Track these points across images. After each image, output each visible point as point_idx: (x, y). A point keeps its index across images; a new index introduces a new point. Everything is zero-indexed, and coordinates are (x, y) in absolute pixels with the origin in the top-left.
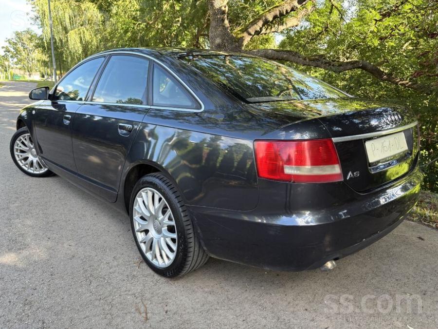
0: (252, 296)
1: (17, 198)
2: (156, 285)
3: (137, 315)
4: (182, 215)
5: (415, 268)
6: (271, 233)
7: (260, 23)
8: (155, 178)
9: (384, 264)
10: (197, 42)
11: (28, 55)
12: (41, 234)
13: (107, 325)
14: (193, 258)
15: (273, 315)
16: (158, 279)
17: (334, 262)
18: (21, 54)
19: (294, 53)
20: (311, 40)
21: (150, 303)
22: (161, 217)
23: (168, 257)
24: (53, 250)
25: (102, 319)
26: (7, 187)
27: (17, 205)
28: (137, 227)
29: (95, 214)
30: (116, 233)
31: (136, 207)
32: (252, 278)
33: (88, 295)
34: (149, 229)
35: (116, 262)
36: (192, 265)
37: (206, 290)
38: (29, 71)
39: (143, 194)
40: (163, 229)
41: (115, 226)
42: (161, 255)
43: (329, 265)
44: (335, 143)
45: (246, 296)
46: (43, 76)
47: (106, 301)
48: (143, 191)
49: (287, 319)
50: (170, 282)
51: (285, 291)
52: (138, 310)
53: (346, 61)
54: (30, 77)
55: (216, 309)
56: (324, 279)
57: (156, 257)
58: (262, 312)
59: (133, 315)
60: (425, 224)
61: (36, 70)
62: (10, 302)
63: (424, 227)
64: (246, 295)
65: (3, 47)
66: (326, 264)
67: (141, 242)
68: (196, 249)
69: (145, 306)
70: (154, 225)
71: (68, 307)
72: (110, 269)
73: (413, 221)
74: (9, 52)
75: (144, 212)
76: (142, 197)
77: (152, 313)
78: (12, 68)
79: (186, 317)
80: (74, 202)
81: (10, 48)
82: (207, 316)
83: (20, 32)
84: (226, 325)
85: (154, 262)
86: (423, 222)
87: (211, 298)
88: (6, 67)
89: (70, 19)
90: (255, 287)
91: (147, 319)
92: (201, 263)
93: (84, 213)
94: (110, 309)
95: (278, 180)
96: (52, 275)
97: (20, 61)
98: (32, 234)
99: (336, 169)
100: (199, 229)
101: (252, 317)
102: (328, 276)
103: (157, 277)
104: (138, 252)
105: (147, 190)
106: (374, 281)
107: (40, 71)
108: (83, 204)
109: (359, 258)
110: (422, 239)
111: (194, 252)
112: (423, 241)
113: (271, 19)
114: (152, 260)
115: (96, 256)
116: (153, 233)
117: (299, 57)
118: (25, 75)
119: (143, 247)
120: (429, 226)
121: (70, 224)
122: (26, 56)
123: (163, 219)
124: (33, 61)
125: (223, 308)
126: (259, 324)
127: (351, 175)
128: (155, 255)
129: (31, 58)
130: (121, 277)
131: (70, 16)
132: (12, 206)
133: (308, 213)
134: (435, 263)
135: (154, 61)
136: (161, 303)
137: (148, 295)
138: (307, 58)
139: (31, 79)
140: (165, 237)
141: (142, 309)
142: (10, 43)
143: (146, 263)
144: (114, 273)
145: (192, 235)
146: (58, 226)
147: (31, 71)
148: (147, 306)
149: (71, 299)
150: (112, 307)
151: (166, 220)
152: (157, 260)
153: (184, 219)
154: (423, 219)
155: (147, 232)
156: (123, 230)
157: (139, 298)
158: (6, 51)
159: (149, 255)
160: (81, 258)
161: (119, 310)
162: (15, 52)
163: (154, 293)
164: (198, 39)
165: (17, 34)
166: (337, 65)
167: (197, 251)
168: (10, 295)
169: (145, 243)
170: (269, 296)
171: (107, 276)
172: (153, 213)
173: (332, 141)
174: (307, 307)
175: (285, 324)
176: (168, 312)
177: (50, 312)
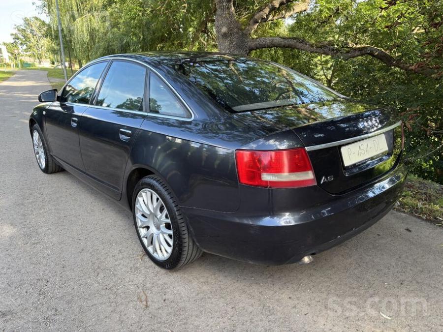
0: (242, 286)
1: (31, 194)
2: (156, 276)
3: (138, 303)
4: (177, 213)
5: (397, 259)
6: (252, 232)
7: (267, 10)
8: (152, 180)
9: (368, 256)
10: (206, 28)
11: (37, 42)
12: (53, 229)
13: (112, 312)
14: (188, 252)
15: (259, 303)
16: (159, 270)
17: (311, 257)
18: (30, 41)
19: (301, 41)
20: (322, 23)
21: (150, 292)
22: (159, 214)
23: (166, 251)
24: (64, 244)
25: (108, 306)
26: (21, 183)
27: (31, 201)
28: (139, 224)
29: (103, 209)
30: (122, 228)
31: (137, 206)
32: (244, 269)
33: (96, 285)
34: (150, 226)
35: (121, 255)
36: (188, 258)
37: (202, 280)
38: (38, 58)
39: (143, 194)
40: (161, 226)
41: (121, 220)
42: (161, 249)
43: (306, 259)
44: (308, 152)
45: (237, 286)
46: (53, 63)
47: (111, 290)
48: (143, 192)
49: (271, 306)
50: (169, 273)
51: (273, 282)
52: (139, 298)
53: (355, 46)
54: (40, 64)
55: (209, 298)
56: (310, 270)
57: (156, 251)
58: (250, 300)
59: (135, 303)
60: (415, 216)
61: (46, 57)
62: (27, 292)
63: (414, 219)
64: (238, 284)
65: (12, 35)
66: (303, 259)
67: (143, 237)
68: (190, 244)
69: (146, 295)
70: (154, 222)
71: (78, 296)
72: (116, 261)
73: (404, 212)
74: (18, 39)
75: (144, 210)
76: (142, 197)
77: (152, 301)
78: (22, 55)
79: (181, 305)
80: (84, 197)
81: (18, 35)
82: (201, 303)
83: (29, 18)
84: (216, 312)
85: (155, 255)
86: (414, 213)
87: (205, 288)
88: (16, 55)
89: (77, 6)
90: (246, 278)
91: (147, 306)
92: (196, 257)
93: (93, 208)
94: (115, 298)
95: (256, 186)
96: (63, 267)
97: (30, 47)
98: (45, 229)
99: (310, 175)
100: (191, 227)
101: (241, 305)
102: (314, 267)
103: (157, 268)
104: (141, 246)
105: (145, 190)
106: (356, 271)
107: (50, 58)
108: (92, 199)
109: (345, 250)
110: (410, 231)
111: (189, 247)
112: (410, 233)
113: (277, 6)
114: (153, 253)
115: (103, 249)
116: (153, 229)
117: (306, 44)
118: (35, 63)
119: (145, 241)
120: (419, 217)
121: (80, 219)
122: (35, 43)
123: (161, 217)
124: (43, 48)
125: (215, 297)
126: (246, 311)
127: (324, 180)
128: (156, 249)
129: (40, 45)
130: (125, 269)
131: (77, 3)
132: (26, 202)
133: (287, 214)
134: (418, 254)
135: (151, 70)
136: (160, 293)
137: (149, 285)
138: (314, 45)
139: (41, 66)
140: (163, 233)
141: (143, 298)
142: (19, 30)
143: (148, 256)
144: (119, 265)
145: (186, 232)
146: (69, 222)
147: (41, 58)
148: (148, 295)
149: (80, 289)
150: (117, 296)
151: (163, 219)
152: (157, 253)
153: (179, 217)
154: (414, 211)
155: (148, 228)
156: (129, 224)
157: (141, 288)
158: (15, 38)
159: (150, 249)
160: (90, 251)
161: (122, 299)
162: (24, 39)
163: (155, 283)
164: (206, 24)
165: (26, 20)
166: (345, 52)
167: (192, 246)
168: (27, 286)
169: (146, 238)
170: (257, 286)
171: (112, 268)
172: (153, 211)
173: (305, 150)
174: (291, 295)
175: (270, 310)
176: (166, 301)
177: (62, 302)
